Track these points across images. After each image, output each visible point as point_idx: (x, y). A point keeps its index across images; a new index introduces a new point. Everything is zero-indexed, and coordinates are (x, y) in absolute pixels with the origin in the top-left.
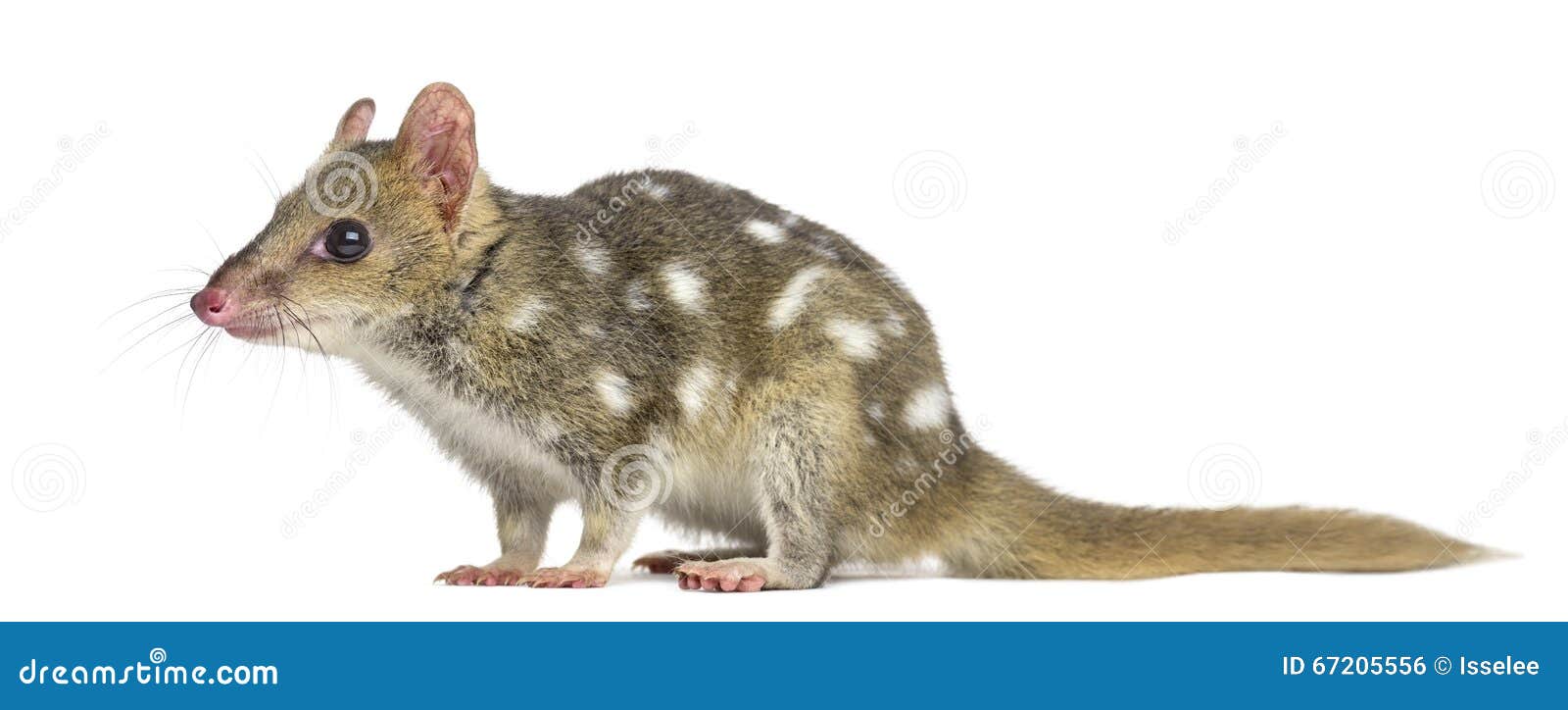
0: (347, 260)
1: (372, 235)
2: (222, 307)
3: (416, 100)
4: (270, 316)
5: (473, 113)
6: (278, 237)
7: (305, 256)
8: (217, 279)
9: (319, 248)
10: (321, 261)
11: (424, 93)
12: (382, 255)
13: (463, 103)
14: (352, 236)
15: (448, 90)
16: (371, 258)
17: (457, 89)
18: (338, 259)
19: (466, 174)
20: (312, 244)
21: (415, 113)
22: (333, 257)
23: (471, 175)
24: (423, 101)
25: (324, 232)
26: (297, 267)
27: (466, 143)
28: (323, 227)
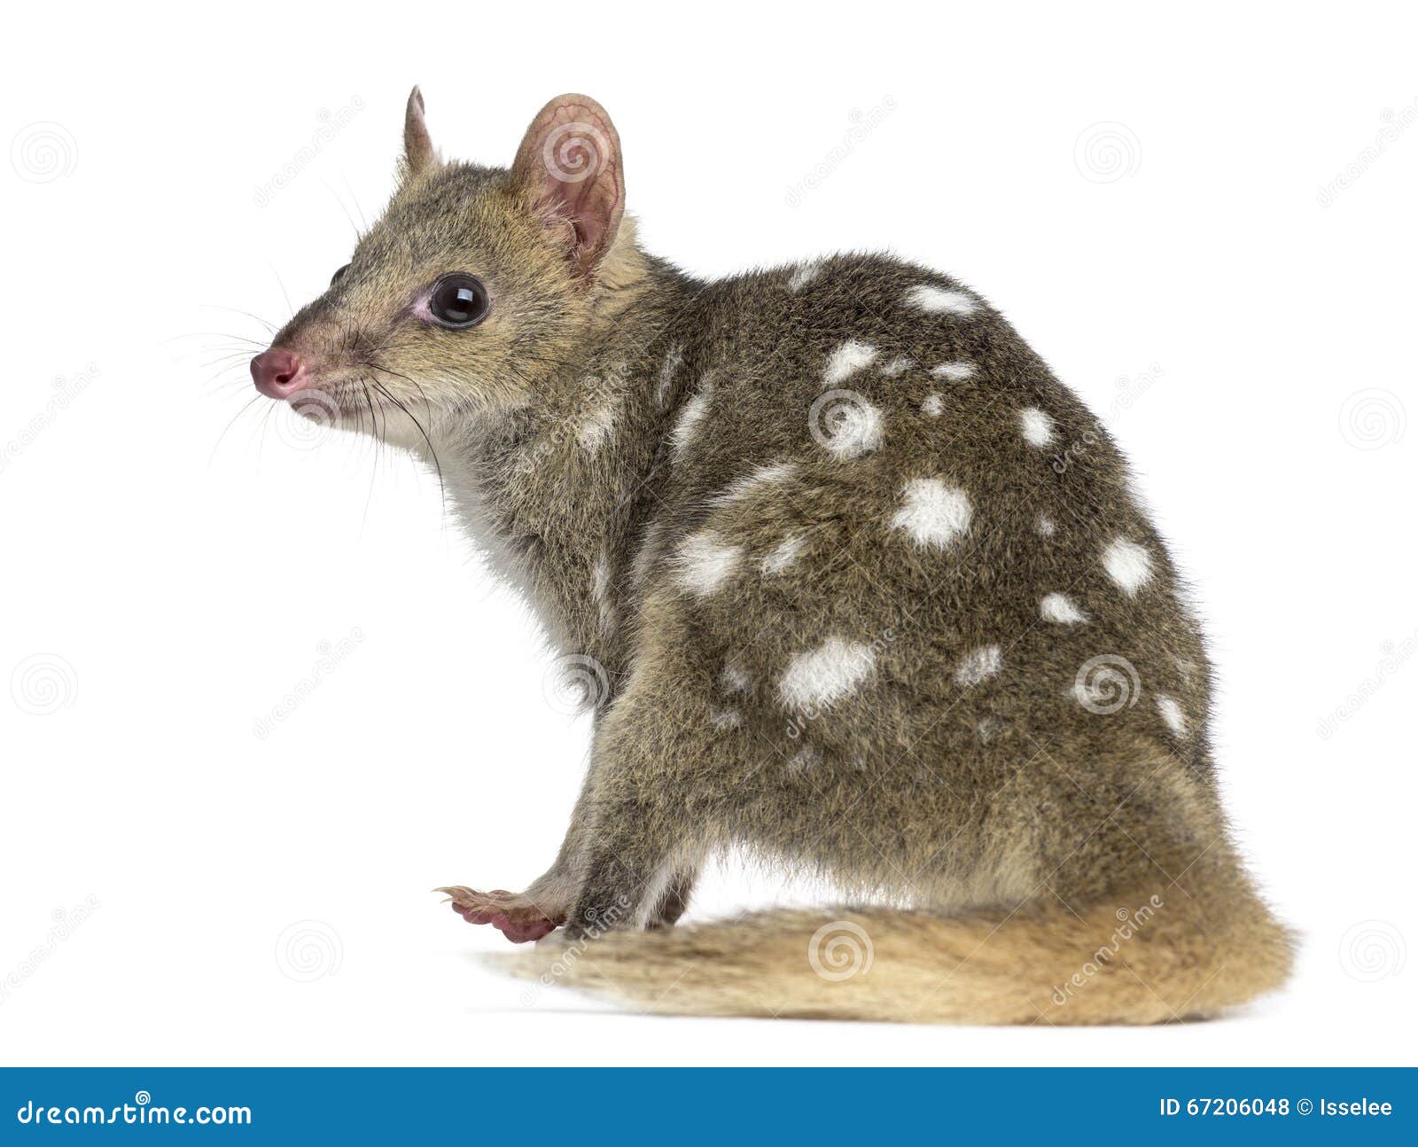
0: (456, 325)
1: (490, 295)
2: (293, 374)
3: (540, 115)
4: (354, 392)
5: (618, 140)
6: (367, 287)
7: (402, 315)
8: (287, 337)
9: (422, 307)
10: (425, 326)
11: (551, 107)
12: (499, 324)
13: (606, 125)
14: (464, 295)
15: (583, 106)
16: (488, 324)
17: (598, 105)
18: (446, 324)
19: (607, 220)
20: (414, 301)
21: (537, 133)
22: (438, 320)
23: (612, 221)
24: (549, 117)
25: (430, 286)
26: (393, 330)
27: (610, 178)
28: (429, 278)
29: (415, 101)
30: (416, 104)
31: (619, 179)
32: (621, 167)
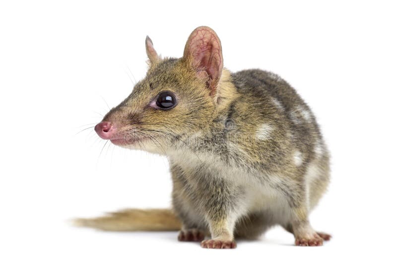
0: (166, 109)
1: (177, 98)
2: (109, 129)
5: (220, 41)
6: (135, 99)
7: (147, 107)
8: (107, 118)
9: (154, 104)
10: (155, 109)
11: (196, 31)
12: (182, 106)
13: (215, 36)
14: (169, 98)
16: (177, 108)
17: (212, 30)
18: (162, 109)
19: (218, 70)
20: (151, 102)
21: (191, 40)
22: (160, 108)
23: (220, 70)
24: (195, 34)
25: (156, 97)
26: (144, 112)
27: (218, 55)
28: (156, 94)
29: (148, 39)
30: (149, 42)
31: (221, 55)
32: (221, 51)
